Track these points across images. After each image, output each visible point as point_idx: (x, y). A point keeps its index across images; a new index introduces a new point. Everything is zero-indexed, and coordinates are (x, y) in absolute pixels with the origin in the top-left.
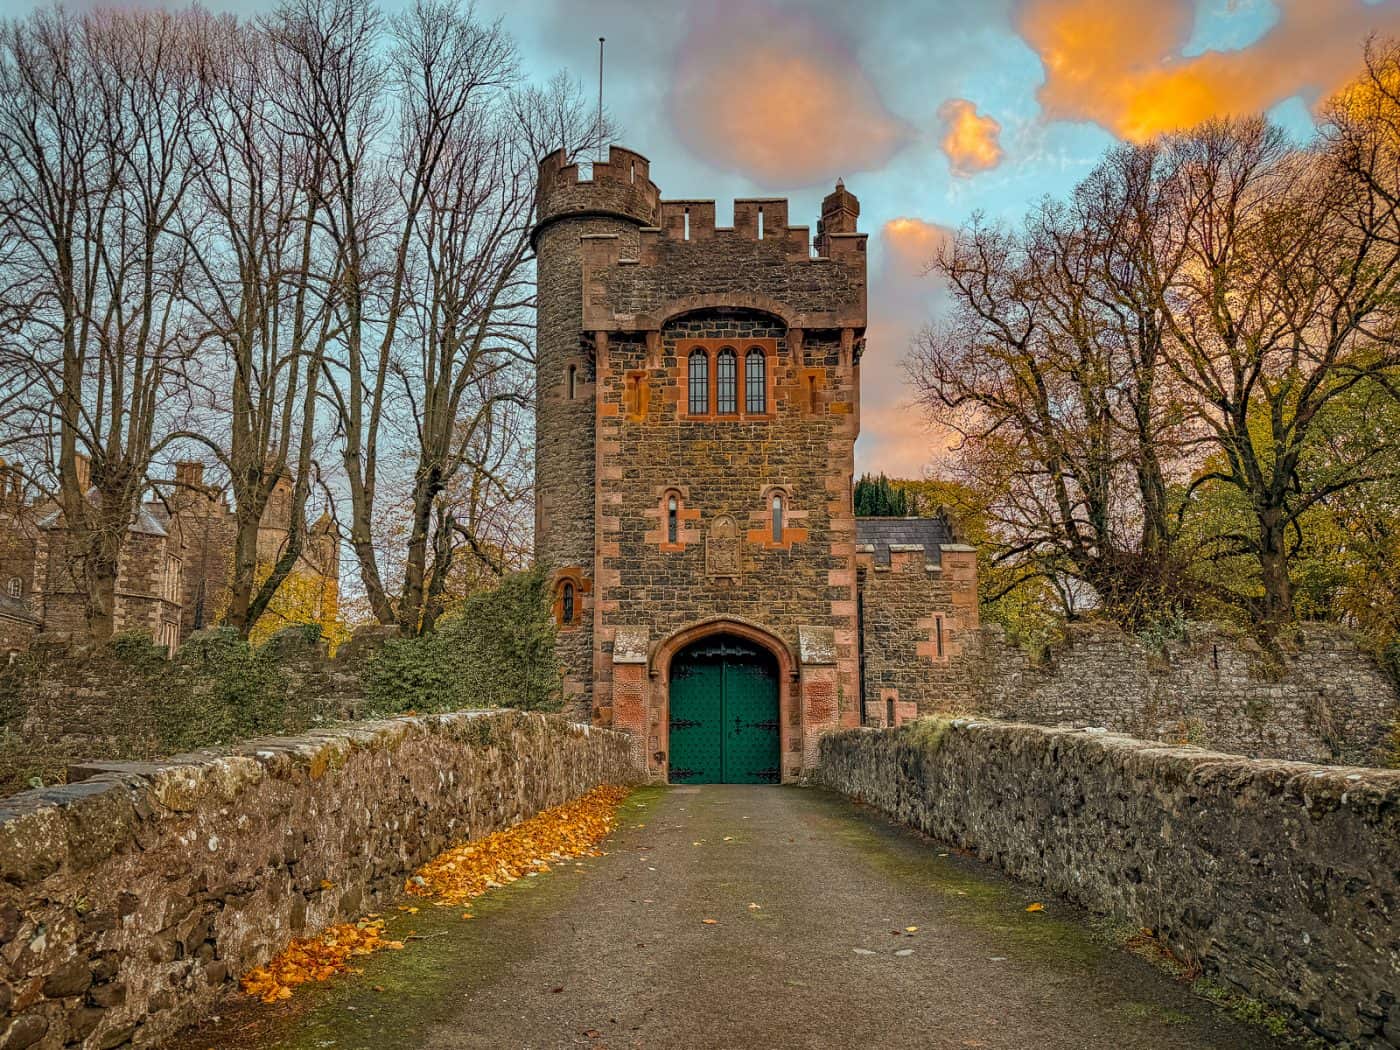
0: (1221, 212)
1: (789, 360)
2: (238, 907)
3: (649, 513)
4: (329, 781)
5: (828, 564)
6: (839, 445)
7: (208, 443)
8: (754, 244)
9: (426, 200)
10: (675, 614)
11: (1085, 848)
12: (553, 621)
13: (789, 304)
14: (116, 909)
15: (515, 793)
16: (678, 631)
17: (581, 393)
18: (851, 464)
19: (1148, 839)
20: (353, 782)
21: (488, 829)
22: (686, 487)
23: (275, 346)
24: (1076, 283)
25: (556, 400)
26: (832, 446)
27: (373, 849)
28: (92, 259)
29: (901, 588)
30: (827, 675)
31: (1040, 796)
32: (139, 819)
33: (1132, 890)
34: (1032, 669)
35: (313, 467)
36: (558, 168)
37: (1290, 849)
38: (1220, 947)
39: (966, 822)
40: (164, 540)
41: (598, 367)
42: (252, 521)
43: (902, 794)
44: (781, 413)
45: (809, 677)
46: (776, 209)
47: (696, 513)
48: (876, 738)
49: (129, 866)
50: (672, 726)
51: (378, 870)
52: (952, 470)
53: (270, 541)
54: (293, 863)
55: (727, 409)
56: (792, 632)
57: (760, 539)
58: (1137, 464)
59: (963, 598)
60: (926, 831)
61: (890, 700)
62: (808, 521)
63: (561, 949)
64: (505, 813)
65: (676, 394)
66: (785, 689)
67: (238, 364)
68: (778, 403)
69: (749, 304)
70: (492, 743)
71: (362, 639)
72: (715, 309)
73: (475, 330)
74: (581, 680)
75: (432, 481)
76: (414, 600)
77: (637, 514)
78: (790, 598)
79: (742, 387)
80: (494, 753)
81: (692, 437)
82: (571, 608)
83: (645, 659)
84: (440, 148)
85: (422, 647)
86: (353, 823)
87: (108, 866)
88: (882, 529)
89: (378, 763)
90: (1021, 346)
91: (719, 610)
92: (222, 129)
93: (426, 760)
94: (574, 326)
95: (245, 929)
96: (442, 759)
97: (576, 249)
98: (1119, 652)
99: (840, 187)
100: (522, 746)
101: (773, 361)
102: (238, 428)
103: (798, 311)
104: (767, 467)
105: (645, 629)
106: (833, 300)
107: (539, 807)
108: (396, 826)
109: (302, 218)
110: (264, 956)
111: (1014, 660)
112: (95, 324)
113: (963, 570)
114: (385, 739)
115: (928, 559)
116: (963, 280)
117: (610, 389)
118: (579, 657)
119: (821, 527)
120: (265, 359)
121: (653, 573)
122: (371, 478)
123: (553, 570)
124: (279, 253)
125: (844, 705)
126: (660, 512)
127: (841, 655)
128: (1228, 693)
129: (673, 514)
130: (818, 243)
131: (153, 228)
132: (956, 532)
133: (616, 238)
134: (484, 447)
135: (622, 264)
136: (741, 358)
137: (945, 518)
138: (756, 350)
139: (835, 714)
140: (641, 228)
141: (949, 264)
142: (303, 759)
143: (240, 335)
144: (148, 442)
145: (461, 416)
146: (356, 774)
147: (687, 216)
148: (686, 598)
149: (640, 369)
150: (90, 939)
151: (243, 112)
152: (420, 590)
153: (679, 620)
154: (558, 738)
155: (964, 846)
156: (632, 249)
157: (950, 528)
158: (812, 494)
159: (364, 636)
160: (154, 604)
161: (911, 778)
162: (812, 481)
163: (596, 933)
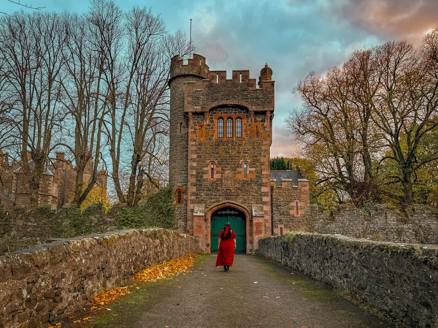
0: (391, 72)
1: (249, 121)
2: (90, 279)
3: (205, 169)
4: (113, 246)
5: (261, 185)
6: (265, 147)
7: (68, 147)
8: (239, 84)
9: (136, 71)
10: (213, 200)
11: (333, 269)
12: (175, 202)
13: (250, 103)
14: (61, 277)
15: (164, 254)
16: (214, 206)
17: (184, 131)
18: (269, 154)
19: (349, 265)
20: (119, 247)
21: (156, 264)
22: (217, 161)
23: (88, 117)
24: (343, 95)
25: (176, 133)
26: (263, 148)
27: (124, 267)
28: (32, 90)
29: (285, 193)
30: (261, 220)
31: (321, 254)
32: (66, 253)
33: (345, 280)
34: (327, 219)
35: (100, 154)
36: (177, 61)
37: (385, 266)
38: (367, 295)
39: (301, 264)
40: (52, 177)
41: (189, 123)
42: (81, 171)
43: (283, 256)
44: (247, 137)
45: (255, 221)
46: (246, 73)
47: (220, 169)
48: (275, 239)
49: (64, 266)
50: (212, 236)
51: (126, 273)
52: (303, 155)
53: (87, 177)
54: (104, 269)
55: (230, 136)
56: (250, 206)
57: (240, 177)
58: (362, 153)
59: (305, 196)
60: (289, 267)
61: (281, 228)
62: (255, 171)
63: (178, 295)
64: (161, 260)
65: (214, 132)
66: (248, 224)
67: (77, 122)
68: (246, 134)
69: (237, 103)
70: (158, 238)
71: (115, 208)
72: (226, 105)
73: (151, 111)
74: (183, 221)
75: (137, 159)
76: (131, 196)
77: (201, 169)
78: (249, 195)
79: (234, 129)
80: (158, 241)
81: (218, 145)
82: (180, 199)
83: (204, 215)
84: (140, 54)
85: (134, 210)
86: (119, 259)
87: (59, 265)
88: (279, 174)
89: (126, 242)
90: (325, 116)
91: (227, 199)
92: (72, 49)
93: (139, 242)
94: (182, 110)
95: (91, 286)
96: (143, 242)
97: (183, 86)
98: (354, 213)
99: (266, 66)
100: (166, 239)
101: (245, 121)
102: (77, 142)
103: (252, 105)
104: (242, 154)
105: (204, 205)
106: (263, 102)
107: (171, 258)
108: (130, 261)
109: (97, 77)
110: (96, 294)
111: (321, 216)
112: (33, 109)
113: (305, 187)
114: (128, 235)
115: (294, 184)
116: (307, 94)
117: (193, 130)
118: (183, 214)
119: (259, 173)
120: (85, 120)
121: (206, 188)
122: (118, 158)
123: (175, 186)
124: (90, 87)
125: (266, 229)
126: (208, 169)
127: (265, 214)
128: (390, 227)
129: (212, 169)
130: (259, 83)
131: (51, 80)
132: (303, 175)
133: (195, 83)
134: (153, 148)
135: (197, 91)
136: (234, 120)
137: (299, 171)
138: (239, 118)
139: (263, 232)
140: (203, 80)
141: (302, 89)
142: (106, 239)
143: (78, 113)
144: (49, 146)
145: (146, 138)
146: (120, 245)
147: (217, 76)
148: (216, 196)
149: (202, 124)
150: (55, 284)
151: (79, 44)
152: (133, 193)
153: (214, 202)
154: (176, 238)
155: (300, 271)
156: (200, 86)
157: (301, 174)
158: (256, 163)
159: (116, 207)
160: (49, 197)
161: (285, 251)
162: (256, 159)
163: (189, 291)
